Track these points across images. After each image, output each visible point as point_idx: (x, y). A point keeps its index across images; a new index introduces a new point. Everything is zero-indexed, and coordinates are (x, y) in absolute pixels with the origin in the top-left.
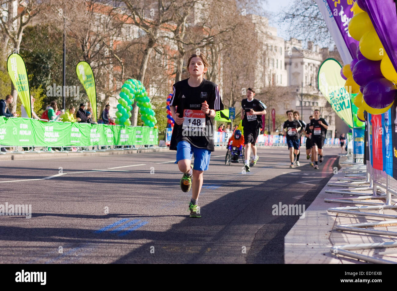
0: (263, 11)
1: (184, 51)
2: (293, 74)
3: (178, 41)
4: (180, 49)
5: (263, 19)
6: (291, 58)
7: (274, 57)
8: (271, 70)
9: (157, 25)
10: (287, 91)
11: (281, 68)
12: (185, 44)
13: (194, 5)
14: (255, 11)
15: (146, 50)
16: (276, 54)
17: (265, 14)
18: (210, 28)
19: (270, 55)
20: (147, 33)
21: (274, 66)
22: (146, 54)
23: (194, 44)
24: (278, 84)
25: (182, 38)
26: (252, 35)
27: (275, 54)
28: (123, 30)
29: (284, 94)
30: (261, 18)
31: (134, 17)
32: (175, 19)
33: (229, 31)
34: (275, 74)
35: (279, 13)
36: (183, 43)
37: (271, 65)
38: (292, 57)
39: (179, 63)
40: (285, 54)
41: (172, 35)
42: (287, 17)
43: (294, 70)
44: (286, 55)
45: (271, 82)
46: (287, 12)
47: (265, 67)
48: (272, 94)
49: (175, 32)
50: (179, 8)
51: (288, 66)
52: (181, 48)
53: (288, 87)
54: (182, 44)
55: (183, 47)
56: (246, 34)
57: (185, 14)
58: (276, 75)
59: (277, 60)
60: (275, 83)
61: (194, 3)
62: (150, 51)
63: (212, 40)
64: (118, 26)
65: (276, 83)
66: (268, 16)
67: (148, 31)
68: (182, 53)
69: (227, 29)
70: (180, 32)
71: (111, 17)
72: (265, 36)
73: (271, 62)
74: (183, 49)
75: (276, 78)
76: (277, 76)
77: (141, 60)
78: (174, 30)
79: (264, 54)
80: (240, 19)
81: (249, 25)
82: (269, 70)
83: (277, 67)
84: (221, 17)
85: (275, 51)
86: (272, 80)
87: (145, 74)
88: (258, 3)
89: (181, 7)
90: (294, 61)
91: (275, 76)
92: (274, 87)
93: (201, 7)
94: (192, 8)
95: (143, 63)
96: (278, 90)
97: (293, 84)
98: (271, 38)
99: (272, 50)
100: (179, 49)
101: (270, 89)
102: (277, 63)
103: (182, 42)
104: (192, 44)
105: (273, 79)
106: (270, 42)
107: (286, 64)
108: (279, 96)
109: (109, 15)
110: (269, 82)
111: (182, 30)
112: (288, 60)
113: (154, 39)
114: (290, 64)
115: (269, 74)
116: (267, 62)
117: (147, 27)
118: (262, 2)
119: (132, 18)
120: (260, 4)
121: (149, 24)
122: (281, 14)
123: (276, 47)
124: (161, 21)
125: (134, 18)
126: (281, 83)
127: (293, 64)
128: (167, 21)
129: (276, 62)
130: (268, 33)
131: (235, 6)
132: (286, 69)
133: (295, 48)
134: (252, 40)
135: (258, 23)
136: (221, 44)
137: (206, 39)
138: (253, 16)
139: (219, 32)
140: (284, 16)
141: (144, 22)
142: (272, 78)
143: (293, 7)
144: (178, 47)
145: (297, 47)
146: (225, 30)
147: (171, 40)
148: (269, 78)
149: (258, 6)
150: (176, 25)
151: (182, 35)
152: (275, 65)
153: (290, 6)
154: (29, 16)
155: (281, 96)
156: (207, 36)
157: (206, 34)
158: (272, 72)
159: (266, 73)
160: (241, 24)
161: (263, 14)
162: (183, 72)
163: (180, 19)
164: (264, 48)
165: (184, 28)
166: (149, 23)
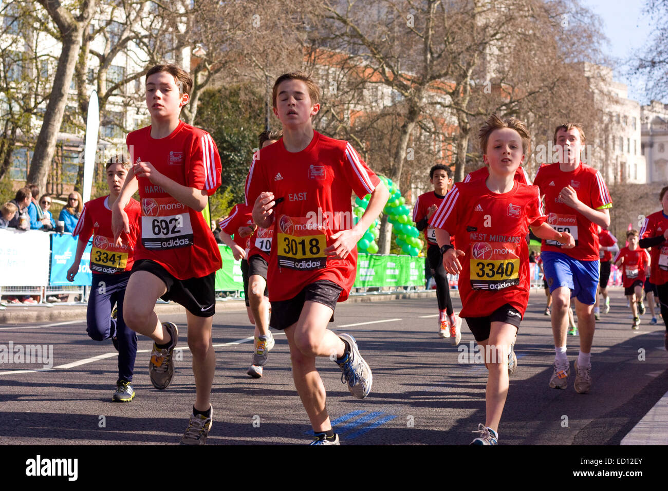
0: (601, 56)
1: (468, 126)
2: (657, 162)
3: (458, 110)
4: (462, 124)
5: (602, 70)
6: (652, 136)
7: (622, 134)
8: (617, 156)
9: (422, 84)
10: (645, 191)
11: (635, 154)
12: (470, 114)
13: (484, 48)
14: (588, 56)
15: (405, 126)
16: (626, 128)
17: (605, 61)
18: (513, 88)
19: (615, 130)
20: (406, 97)
21: (622, 150)
22: (405, 132)
23: (486, 115)
24: (631, 180)
25: (464, 105)
26: (585, 97)
27: (623, 129)
28: (366, 93)
29: (641, 197)
30: (598, 68)
31: (384, 70)
32: (452, 72)
33: (545, 92)
34: (625, 163)
35: (628, 59)
36: (467, 114)
37: (617, 147)
38: (654, 134)
39: (460, 146)
40: (642, 129)
41: (448, 100)
42: (642, 66)
43: (658, 156)
44: (645, 130)
45: (619, 178)
46: (642, 56)
47: (606, 152)
48: (620, 198)
49: (454, 94)
50: (459, 54)
51: (647, 150)
52: (463, 121)
53: (647, 184)
54: (464, 115)
55: (466, 120)
56: (573, 96)
57: (469, 65)
58: (627, 165)
59: (628, 140)
60: (625, 178)
61: (484, 44)
62: (411, 127)
63: (517, 108)
64: (357, 86)
65: (627, 178)
66: (611, 64)
67: (406, 94)
68: (465, 131)
69: (540, 88)
70: (462, 95)
71: (346, 71)
72: (606, 98)
73: (618, 142)
74: (467, 123)
75: (627, 170)
76: (629, 166)
77: (396, 144)
78: (451, 91)
79: (606, 130)
80: (563, 70)
81: (578, 81)
82: (614, 157)
83: (629, 151)
84: (531, 67)
85: (624, 125)
86: (619, 174)
87: (403, 166)
88: (593, 42)
89: (462, 52)
90: (658, 140)
91: (625, 167)
92: (623, 186)
93: (496, 52)
94: (482, 54)
95: (399, 147)
96: (629, 190)
97: (656, 179)
98: (617, 102)
99: (618, 122)
100: (459, 123)
101: (616, 189)
102: (629, 145)
103: (463, 111)
104: (481, 114)
105: (622, 171)
106: (615, 109)
107: (643, 146)
108: (631, 201)
109: (343, 69)
110: (615, 177)
111: (465, 91)
112: (647, 139)
113: (417, 106)
114: (651, 145)
115: (614, 165)
116: (610, 143)
117: (406, 88)
118: (601, 41)
119: (381, 73)
120: (596, 44)
121: (409, 83)
122: (631, 61)
123: (625, 117)
124: (428, 77)
125: (383, 73)
126: (636, 179)
127: (656, 146)
128: (439, 76)
129: (625, 142)
130: (613, 94)
131: (555, 48)
132: (643, 154)
133: (658, 117)
134: (584, 107)
135: (593, 77)
136: (530, 114)
137: (506, 105)
138: (586, 65)
139: (527, 94)
140: (637, 63)
141: (402, 79)
142: (619, 169)
143: (652, 48)
144: (459, 119)
145: (662, 116)
146: (537, 90)
147: (447, 109)
148: (616, 169)
149: (594, 48)
150: (453, 83)
151: (465, 99)
152: (625, 148)
153: (647, 47)
154: (209, 72)
155: (635, 201)
156: (508, 101)
157: (506, 97)
158: (619, 160)
159: (609, 162)
160: (564, 80)
161: (603, 62)
162: (467, 162)
163: (462, 72)
164: (606, 119)
165: (468, 88)
166: (408, 80)
